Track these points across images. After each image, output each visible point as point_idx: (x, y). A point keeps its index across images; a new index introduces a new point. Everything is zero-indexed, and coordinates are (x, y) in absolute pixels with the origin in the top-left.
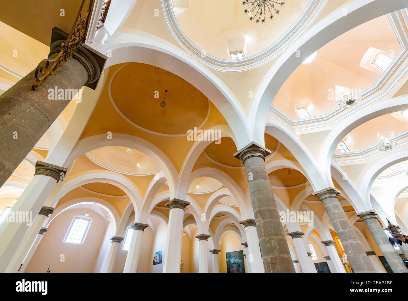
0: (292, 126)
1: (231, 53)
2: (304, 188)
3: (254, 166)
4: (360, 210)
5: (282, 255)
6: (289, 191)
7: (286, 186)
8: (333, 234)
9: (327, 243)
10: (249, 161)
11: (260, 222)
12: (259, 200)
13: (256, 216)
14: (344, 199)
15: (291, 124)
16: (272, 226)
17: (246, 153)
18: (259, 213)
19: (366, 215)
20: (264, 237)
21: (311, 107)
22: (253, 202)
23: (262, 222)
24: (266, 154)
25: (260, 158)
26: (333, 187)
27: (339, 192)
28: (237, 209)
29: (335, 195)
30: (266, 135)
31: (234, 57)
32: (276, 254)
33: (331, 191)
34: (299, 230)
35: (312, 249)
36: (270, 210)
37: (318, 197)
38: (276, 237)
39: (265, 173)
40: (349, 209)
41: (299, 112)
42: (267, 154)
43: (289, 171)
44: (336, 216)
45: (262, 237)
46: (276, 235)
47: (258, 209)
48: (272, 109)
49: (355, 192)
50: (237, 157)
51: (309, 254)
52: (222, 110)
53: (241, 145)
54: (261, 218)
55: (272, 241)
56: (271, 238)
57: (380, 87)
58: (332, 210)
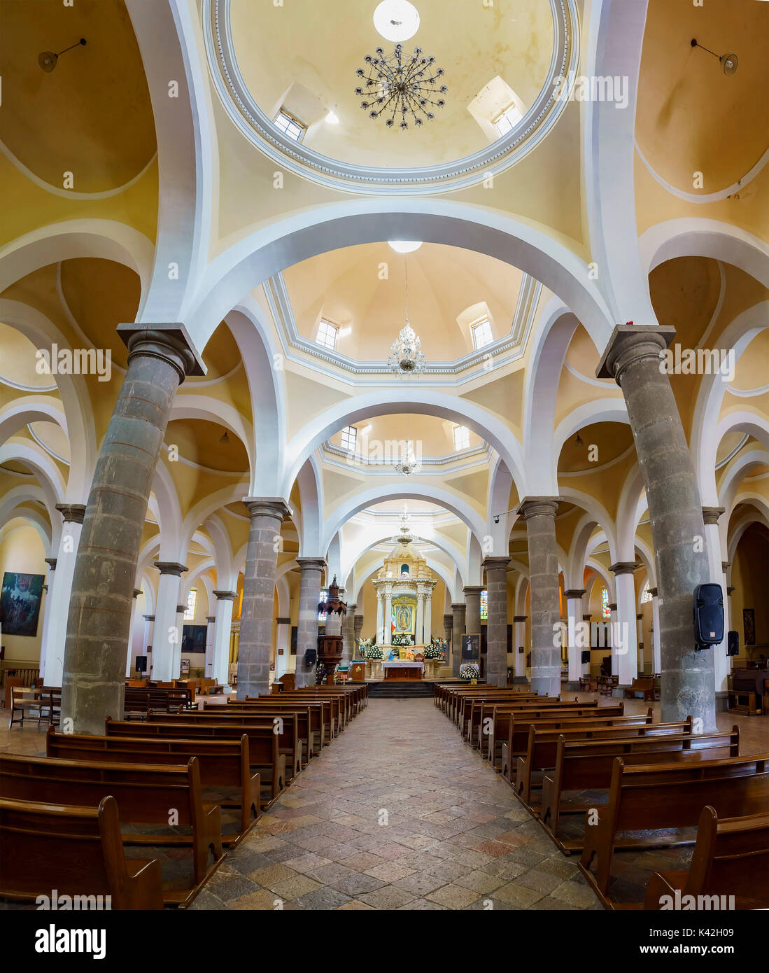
0: (290, 344)
1: (282, 110)
2: (236, 481)
3: (149, 383)
4: (306, 552)
5: (113, 596)
6: (202, 477)
7: (200, 462)
8: (242, 582)
9: (221, 595)
10: (145, 363)
11: (95, 515)
12: (118, 464)
13: (92, 500)
14: (293, 528)
15: (290, 338)
16: (119, 532)
17: (148, 339)
18: (102, 494)
19: (310, 563)
20: (89, 549)
21: (346, 332)
22: (101, 463)
23: (100, 515)
24: (193, 369)
25: (173, 371)
26: (287, 500)
27: (292, 512)
28: (64, 469)
29: (281, 515)
30: (223, 329)
31: (282, 123)
32: (103, 592)
33: (278, 505)
34: (182, 562)
35: (192, 599)
36: (130, 496)
37: (250, 509)
38: (116, 558)
39: (165, 410)
40: (291, 548)
41: (323, 326)
42: (196, 371)
43: (226, 434)
44: (260, 551)
45: (87, 550)
46: (119, 552)
47: (104, 484)
48: (274, 281)
49: (316, 522)
50: (125, 335)
51: (180, 609)
52: (168, 200)
53: (150, 314)
54: (101, 505)
55: (104, 563)
56: (104, 556)
57: (456, 370)
58: (260, 539)
